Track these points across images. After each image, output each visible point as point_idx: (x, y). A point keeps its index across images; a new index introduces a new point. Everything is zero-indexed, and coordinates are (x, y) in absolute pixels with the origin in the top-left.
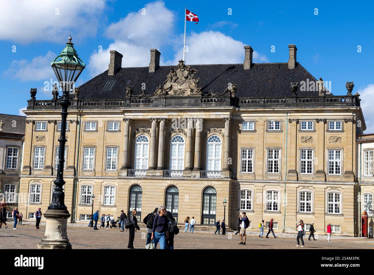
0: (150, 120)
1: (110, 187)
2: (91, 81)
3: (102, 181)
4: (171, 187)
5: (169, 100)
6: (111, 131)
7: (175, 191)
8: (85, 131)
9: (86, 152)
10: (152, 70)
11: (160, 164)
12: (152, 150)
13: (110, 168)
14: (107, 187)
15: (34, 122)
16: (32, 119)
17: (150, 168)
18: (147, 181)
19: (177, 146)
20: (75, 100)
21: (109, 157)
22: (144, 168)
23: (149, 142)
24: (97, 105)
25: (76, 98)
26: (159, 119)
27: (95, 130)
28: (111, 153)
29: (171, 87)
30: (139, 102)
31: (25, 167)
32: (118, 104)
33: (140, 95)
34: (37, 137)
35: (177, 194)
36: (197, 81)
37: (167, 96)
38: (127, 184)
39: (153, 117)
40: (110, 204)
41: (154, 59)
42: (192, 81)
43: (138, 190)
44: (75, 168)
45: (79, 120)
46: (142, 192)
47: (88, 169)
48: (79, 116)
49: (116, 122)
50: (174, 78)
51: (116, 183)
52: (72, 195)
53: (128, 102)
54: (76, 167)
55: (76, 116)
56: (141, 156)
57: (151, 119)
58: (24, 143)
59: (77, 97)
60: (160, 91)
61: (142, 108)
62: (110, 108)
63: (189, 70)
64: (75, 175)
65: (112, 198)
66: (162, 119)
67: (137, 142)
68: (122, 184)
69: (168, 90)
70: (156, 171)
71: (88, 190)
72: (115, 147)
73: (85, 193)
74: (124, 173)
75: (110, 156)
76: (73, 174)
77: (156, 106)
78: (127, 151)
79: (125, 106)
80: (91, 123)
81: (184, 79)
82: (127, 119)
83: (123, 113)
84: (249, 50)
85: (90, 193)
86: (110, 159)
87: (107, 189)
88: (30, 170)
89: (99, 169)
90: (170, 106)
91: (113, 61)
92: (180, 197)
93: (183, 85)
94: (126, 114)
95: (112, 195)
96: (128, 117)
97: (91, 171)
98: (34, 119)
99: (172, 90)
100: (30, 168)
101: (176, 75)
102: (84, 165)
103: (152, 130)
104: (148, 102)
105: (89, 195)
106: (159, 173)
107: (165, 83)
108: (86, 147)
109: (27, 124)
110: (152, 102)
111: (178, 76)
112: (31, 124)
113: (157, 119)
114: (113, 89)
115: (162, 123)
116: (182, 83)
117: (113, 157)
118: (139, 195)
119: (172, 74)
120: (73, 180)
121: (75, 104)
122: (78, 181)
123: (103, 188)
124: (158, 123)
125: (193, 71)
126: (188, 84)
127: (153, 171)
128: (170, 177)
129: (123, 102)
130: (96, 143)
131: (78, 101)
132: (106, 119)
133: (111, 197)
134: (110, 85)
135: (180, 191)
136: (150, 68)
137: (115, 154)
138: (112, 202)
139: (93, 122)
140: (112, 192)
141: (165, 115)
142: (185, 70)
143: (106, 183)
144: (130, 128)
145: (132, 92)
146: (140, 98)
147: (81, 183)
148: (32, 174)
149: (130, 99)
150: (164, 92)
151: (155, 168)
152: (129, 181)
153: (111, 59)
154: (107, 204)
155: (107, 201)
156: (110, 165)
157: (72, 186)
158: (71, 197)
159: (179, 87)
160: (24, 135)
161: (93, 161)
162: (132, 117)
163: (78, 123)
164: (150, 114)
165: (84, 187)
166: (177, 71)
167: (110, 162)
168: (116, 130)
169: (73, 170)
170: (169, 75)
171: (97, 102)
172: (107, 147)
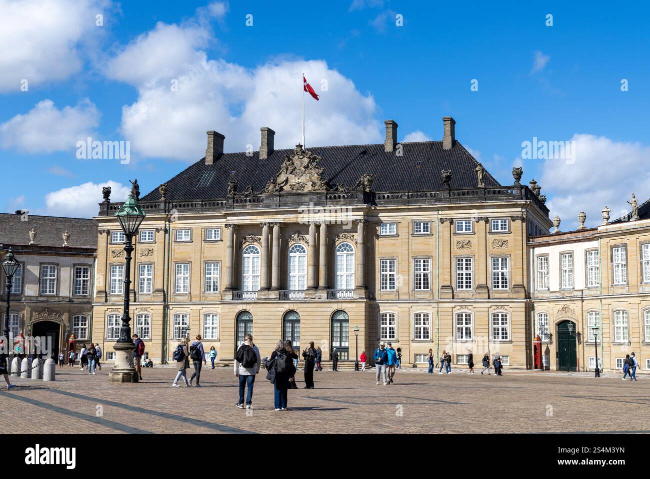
0: (261, 225)
1: (211, 315)
2: (182, 173)
3: (200, 307)
4: (290, 312)
5: (285, 198)
6: (209, 241)
7: (295, 318)
8: (176, 242)
9: (178, 271)
10: (264, 156)
11: (274, 283)
12: (264, 264)
13: (210, 290)
14: (207, 315)
15: (108, 232)
16: (106, 228)
17: (263, 289)
18: (259, 305)
19: (297, 259)
20: (161, 202)
21: (209, 276)
22: (255, 289)
23: (260, 254)
24: (190, 207)
25: (163, 199)
26: (272, 223)
27: (189, 240)
28: (210, 269)
29: (287, 181)
30: (246, 201)
31: (99, 292)
32: (218, 205)
33: (246, 193)
34: (113, 252)
35: (298, 321)
36: (321, 171)
37: (281, 193)
38: (233, 310)
39: (263, 221)
40: (212, 337)
41: (266, 141)
42: (313, 171)
43: (248, 318)
44: (164, 292)
45: (167, 227)
46: (252, 320)
47: (182, 292)
48: (167, 223)
49: (216, 229)
50: (290, 168)
51: (218, 309)
52: (161, 326)
53: (231, 202)
54: (165, 289)
55: (163, 222)
56: (250, 273)
57: (261, 223)
58: (96, 260)
59: (165, 197)
60: (272, 186)
61: (249, 209)
62: (208, 210)
63: (309, 158)
64: (165, 300)
65: (214, 330)
66: (276, 224)
67: (245, 255)
68: (227, 310)
69: (282, 185)
70: (270, 292)
71: (183, 320)
72: (216, 262)
73: (179, 324)
74: (229, 297)
75: (210, 274)
76: (162, 299)
77: (268, 206)
78: (232, 267)
79: (227, 208)
80: (183, 231)
81: (303, 169)
82: (230, 225)
83: (225, 216)
84: (391, 125)
85: (186, 324)
86: (210, 278)
87: (208, 318)
88: (106, 296)
89: (196, 292)
90: (286, 206)
91: (212, 146)
92: (301, 325)
93: (302, 178)
94: (228, 218)
95: (215, 326)
96: (231, 222)
97: (186, 294)
98: (109, 228)
99: (288, 184)
100: (106, 293)
101: (293, 164)
102: (177, 287)
103: (263, 238)
104: (256, 201)
105: (184, 326)
106: (273, 295)
107: (278, 176)
108: (179, 263)
109: (99, 234)
110: (262, 201)
111: (295, 165)
112: (105, 234)
113: (269, 223)
114: (212, 183)
115: (276, 229)
116: (301, 174)
117: (214, 275)
118: (249, 325)
119: (288, 163)
120: (162, 307)
121: (162, 206)
122: (168, 308)
123: (202, 317)
124: (271, 229)
125: (314, 159)
126: (308, 175)
127: (266, 292)
128: (289, 299)
129: (224, 202)
130: (190, 258)
131: (166, 202)
132: (203, 225)
133: (213, 328)
134: (207, 179)
135: (301, 318)
136: (261, 154)
137: (216, 272)
138: (214, 334)
139: (187, 230)
140: (214, 322)
141: (280, 219)
142: (304, 157)
143: (205, 309)
144: (235, 236)
145: (235, 188)
146: (246, 196)
147: (173, 311)
148: (108, 301)
149: (234, 198)
150: (277, 188)
151: (269, 288)
152: (234, 306)
153: (209, 143)
154: (207, 338)
155: (207, 334)
156: (210, 286)
157: (162, 315)
158: (161, 330)
159: (297, 180)
160: (96, 249)
161: (188, 282)
162: (236, 222)
163: (166, 231)
164: (259, 217)
165: (177, 316)
166: (294, 159)
167: (210, 282)
168: (216, 239)
169: (162, 294)
170: (284, 164)
171: (190, 203)
172: (206, 262)
